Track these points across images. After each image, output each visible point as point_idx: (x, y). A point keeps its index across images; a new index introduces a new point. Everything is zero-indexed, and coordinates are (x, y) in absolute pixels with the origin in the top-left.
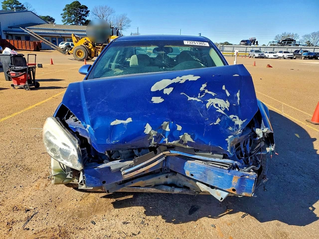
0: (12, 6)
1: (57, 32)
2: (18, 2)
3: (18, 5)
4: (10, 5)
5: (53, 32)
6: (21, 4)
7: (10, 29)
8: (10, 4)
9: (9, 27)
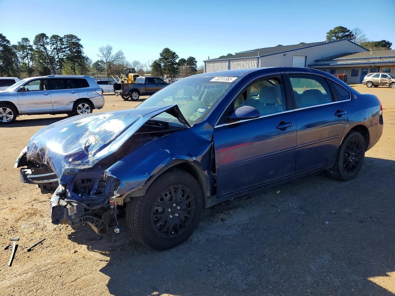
0: (338, 35)
1: (370, 61)
2: (346, 29)
3: (345, 32)
4: (335, 35)
5: (365, 61)
6: (349, 31)
7: (316, 63)
8: (336, 33)
9: (315, 61)
